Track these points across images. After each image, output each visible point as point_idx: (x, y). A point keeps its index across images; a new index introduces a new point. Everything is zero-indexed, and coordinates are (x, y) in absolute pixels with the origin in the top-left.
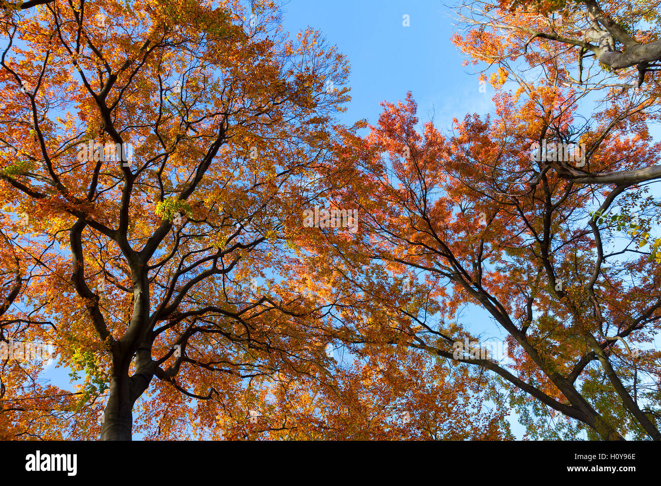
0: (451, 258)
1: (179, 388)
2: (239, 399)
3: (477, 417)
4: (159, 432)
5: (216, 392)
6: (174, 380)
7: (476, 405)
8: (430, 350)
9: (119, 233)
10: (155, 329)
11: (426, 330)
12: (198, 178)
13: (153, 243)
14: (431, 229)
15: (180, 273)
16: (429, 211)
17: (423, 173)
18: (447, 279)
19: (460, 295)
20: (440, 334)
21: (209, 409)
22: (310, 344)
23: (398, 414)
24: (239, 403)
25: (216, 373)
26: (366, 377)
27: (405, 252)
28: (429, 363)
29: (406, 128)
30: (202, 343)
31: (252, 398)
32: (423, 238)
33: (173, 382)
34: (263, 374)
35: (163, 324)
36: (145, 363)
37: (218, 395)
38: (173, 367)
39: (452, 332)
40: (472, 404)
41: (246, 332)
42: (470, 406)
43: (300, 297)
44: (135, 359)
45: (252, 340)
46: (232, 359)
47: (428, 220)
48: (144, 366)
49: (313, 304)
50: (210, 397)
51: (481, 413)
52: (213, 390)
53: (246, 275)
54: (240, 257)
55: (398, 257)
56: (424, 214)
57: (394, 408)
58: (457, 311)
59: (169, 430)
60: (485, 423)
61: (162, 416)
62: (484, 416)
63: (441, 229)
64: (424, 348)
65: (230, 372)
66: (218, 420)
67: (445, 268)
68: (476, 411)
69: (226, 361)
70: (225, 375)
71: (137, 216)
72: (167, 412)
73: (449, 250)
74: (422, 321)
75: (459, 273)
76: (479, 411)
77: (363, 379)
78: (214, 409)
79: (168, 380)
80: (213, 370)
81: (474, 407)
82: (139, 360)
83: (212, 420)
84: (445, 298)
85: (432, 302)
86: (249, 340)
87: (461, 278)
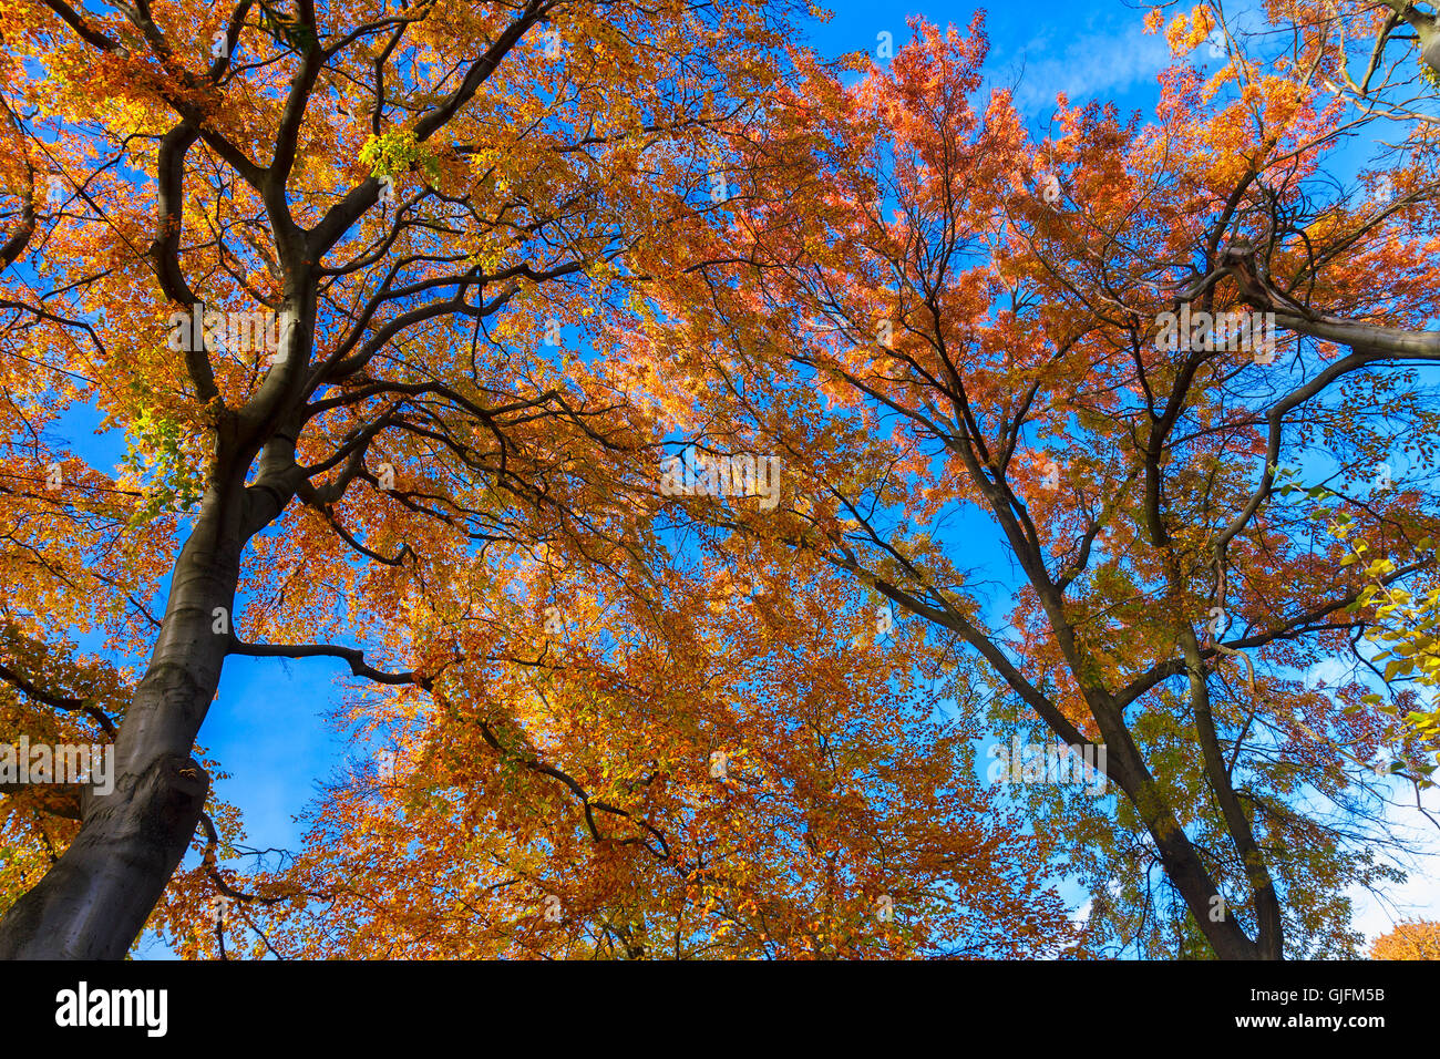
0: (960, 403)
1: (337, 528)
2: (457, 579)
3: (917, 726)
4: (282, 600)
5: (412, 554)
6: (330, 508)
7: (923, 705)
8: (865, 575)
9: (269, 178)
10: (311, 402)
11: (865, 534)
12: (465, 94)
13: (341, 219)
14: (938, 331)
15: (385, 295)
16: (944, 291)
17: (955, 208)
18: (939, 444)
19: (955, 481)
20: (892, 551)
21: (392, 586)
22: (625, 508)
23: (764, 680)
24: (454, 587)
25: (419, 518)
26: (720, 598)
27: (869, 367)
28: (852, 602)
29: (949, 93)
30: (402, 449)
31: (481, 583)
32: (916, 346)
33: (329, 514)
34: (513, 540)
35: (330, 392)
36: (281, 466)
37: (416, 561)
38: (333, 484)
39: (917, 551)
40: (917, 700)
41: (499, 450)
42: (911, 703)
43: (626, 404)
44: (261, 454)
45: (508, 472)
46: (457, 496)
47: (936, 312)
48: (279, 473)
49: (648, 423)
50: (398, 561)
51: (927, 722)
52: (407, 549)
53: (522, 331)
54: (519, 290)
55: (851, 371)
56: (932, 296)
57: (759, 669)
58: (939, 511)
59: (302, 603)
60: (930, 743)
61: (292, 570)
62: (932, 729)
63: (956, 337)
64: (852, 569)
65: (448, 520)
66: (408, 611)
67: (942, 419)
68: (919, 714)
69: (443, 498)
70: (437, 523)
71: (315, 147)
72: (304, 565)
73: (961, 385)
74: (864, 515)
75: (967, 438)
76: (925, 717)
77: (712, 599)
78: (402, 587)
79: (321, 509)
80: (415, 509)
81: (917, 707)
82: (270, 458)
83: (395, 608)
84: (924, 480)
85: (895, 481)
86: (502, 471)
87: (970, 449)
